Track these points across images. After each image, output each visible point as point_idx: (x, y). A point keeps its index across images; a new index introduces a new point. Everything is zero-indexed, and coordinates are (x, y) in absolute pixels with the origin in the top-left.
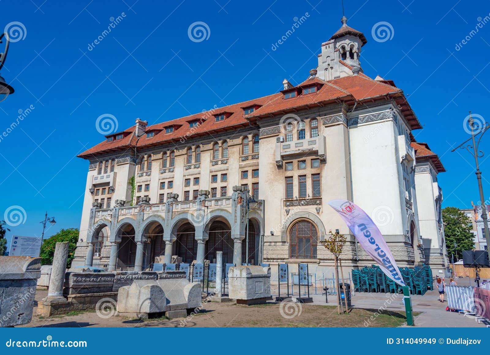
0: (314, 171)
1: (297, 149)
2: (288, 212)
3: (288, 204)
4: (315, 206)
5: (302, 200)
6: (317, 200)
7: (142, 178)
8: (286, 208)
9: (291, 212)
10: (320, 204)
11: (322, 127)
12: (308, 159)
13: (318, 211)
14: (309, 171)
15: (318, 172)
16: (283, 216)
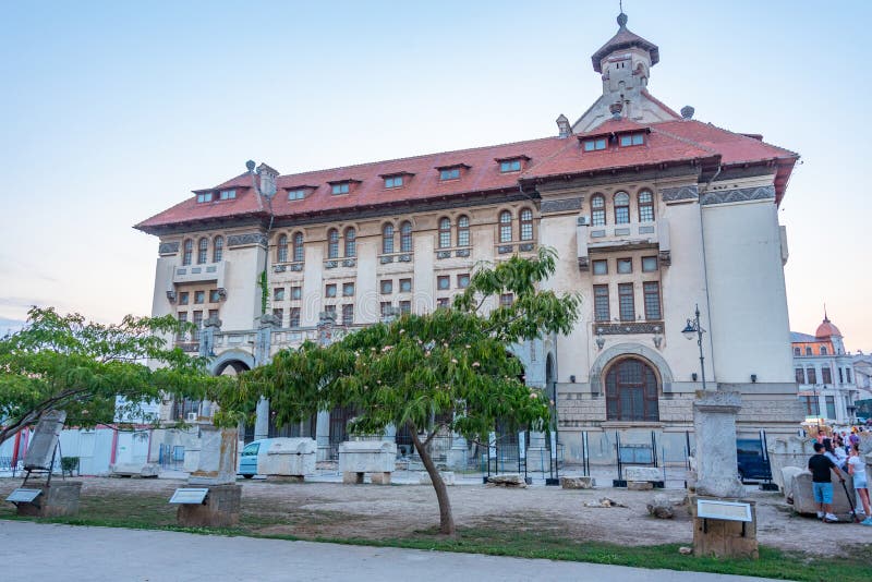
0: (648, 277)
1: (619, 239)
2: (600, 344)
3: (600, 330)
4: (653, 336)
5: (628, 326)
6: (654, 325)
7: (280, 275)
8: (596, 337)
9: (606, 347)
10: (662, 330)
11: (662, 205)
12: (637, 256)
13: (657, 343)
14: (638, 277)
15: (656, 279)
16: (591, 351)
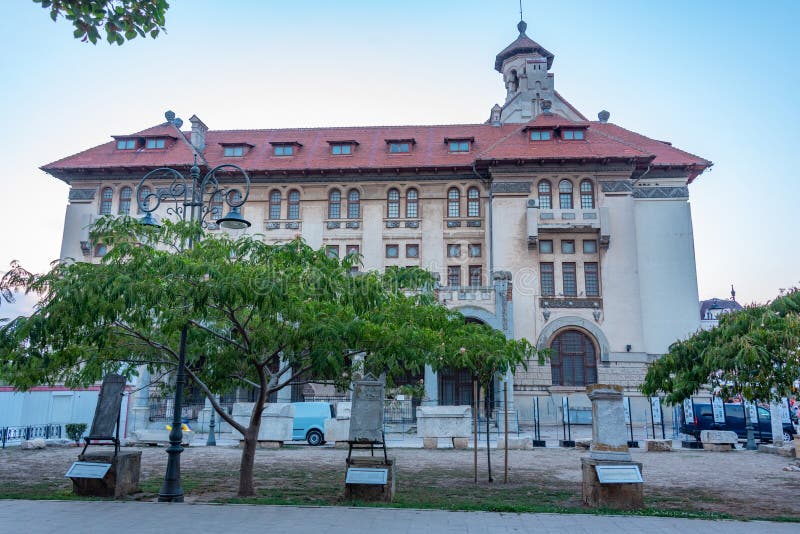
0: (589, 258)
1: (566, 222)
2: (546, 316)
3: (546, 303)
4: (592, 310)
5: (571, 301)
6: (594, 301)
8: (542, 310)
9: (551, 319)
10: (600, 306)
11: (601, 195)
12: (579, 238)
13: (596, 317)
14: (580, 258)
15: (595, 261)
16: (538, 322)
